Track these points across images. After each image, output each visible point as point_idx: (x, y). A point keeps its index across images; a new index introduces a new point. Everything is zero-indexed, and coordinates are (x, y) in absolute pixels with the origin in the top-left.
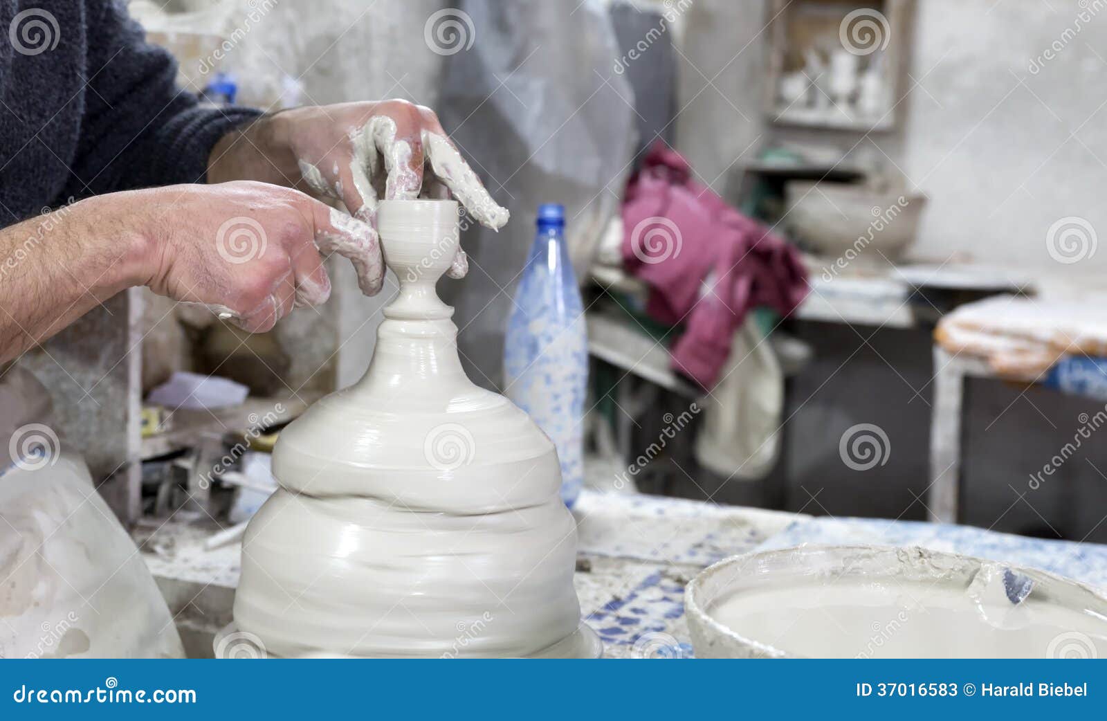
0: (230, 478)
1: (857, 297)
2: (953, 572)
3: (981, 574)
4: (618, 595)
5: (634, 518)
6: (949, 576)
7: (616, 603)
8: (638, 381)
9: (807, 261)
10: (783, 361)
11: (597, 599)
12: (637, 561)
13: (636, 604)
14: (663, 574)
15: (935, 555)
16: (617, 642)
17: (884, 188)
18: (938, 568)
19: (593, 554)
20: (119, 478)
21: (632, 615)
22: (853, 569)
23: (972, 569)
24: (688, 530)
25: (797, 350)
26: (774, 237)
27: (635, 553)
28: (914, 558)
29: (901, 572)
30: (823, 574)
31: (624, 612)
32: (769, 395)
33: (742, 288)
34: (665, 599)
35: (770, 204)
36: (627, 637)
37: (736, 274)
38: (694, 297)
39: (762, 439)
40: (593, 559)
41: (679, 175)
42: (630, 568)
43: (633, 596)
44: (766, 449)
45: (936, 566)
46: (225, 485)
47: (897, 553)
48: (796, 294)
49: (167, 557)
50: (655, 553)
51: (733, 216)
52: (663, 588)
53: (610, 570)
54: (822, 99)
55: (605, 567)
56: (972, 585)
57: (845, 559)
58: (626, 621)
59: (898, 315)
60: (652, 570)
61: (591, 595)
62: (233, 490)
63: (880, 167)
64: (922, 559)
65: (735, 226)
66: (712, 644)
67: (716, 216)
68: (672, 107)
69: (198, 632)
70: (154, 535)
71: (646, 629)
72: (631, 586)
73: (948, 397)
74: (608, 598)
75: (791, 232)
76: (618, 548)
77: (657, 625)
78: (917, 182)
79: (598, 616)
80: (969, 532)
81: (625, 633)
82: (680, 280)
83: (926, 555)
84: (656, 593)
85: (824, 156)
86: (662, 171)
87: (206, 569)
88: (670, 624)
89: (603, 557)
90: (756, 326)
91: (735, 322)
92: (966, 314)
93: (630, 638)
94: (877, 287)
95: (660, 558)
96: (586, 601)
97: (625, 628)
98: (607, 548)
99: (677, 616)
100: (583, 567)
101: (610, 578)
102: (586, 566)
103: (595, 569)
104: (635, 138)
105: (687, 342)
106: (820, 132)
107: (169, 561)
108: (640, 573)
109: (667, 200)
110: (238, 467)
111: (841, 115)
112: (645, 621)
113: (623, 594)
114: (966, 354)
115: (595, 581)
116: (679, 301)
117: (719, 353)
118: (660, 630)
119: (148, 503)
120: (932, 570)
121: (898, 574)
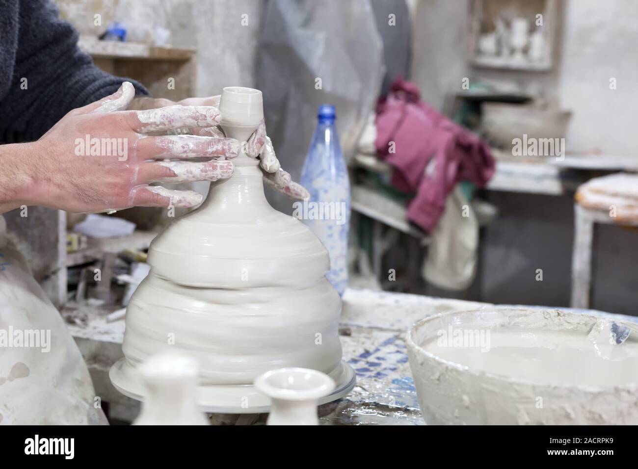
0: (123, 278)
1: (526, 176)
2: (579, 325)
3: (597, 326)
4: (368, 349)
5: (380, 305)
6: (577, 327)
7: (367, 354)
8: (386, 228)
9: (496, 154)
10: (478, 216)
11: (354, 351)
12: (380, 329)
13: (379, 354)
14: (397, 337)
15: (567, 314)
16: (367, 376)
17: (545, 107)
18: (569, 323)
19: (353, 325)
20: (53, 277)
21: (376, 361)
22: (515, 323)
23: (591, 323)
24: (414, 312)
25: (488, 210)
26: (474, 137)
27: (379, 325)
28: (555, 316)
29: (546, 325)
30: (496, 326)
31: (371, 359)
32: (469, 237)
33: (452, 169)
34: (398, 352)
35: (472, 118)
36: (373, 374)
37: (449, 159)
38: (421, 175)
39: (465, 265)
40: (353, 329)
41: (413, 97)
42: (376, 334)
43: (377, 350)
44: (467, 271)
45: (568, 321)
46: (120, 282)
47: (544, 313)
48: (487, 173)
49: (83, 326)
50: (392, 325)
51: (447, 123)
52: (397, 346)
53: (363, 335)
54: (505, 51)
55: (360, 333)
56: (590, 333)
57: (509, 317)
58: (373, 364)
59: (553, 187)
60: (390, 335)
61: (351, 349)
62: (125, 286)
63: (542, 94)
64: (559, 317)
65: (448, 129)
66: (422, 364)
67: (436, 123)
68: (408, 55)
69: (102, 372)
70: (74, 313)
71: (385, 369)
72: (376, 345)
73: (583, 236)
74: (362, 351)
75: (485, 135)
76: (369, 322)
77: (392, 367)
78: (566, 104)
79: (355, 361)
80: (594, 313)
81: (371, 371)
82: (413, 163)
83: (562, 315)
84: (392, 348)
85: (507, 87)
86: (401, 95)
87: (106, 333)
88: (401, 366)
89: (360, 328)
90: (461, 193)
91: (448, 189)
92: (596, 184)
93: (375, 374)
94: (539, 169)
95: (395, 328)
96: (347, 353)
97: (372, 368)
98: (362, 322)
99: (405, 362)
100: (346, 333)
101: (363, 340)
102: (348, 332)
103: (353, 334)
104: (383, 69)
105: (417, 202)
106: (504, 72)
107: (84, 328)
108: (383, 336)
109: (405, 113)
110: (129, 272)
111: (518, 61)
112: (384, 365)
113: (371, 349)
114: (595, 208)
115: (354, 341)
116: (412, 177)
117: (437, 209)
118: (394, 369)
119: (71, 294)
120: (566, 324)
121: (544, 326)
